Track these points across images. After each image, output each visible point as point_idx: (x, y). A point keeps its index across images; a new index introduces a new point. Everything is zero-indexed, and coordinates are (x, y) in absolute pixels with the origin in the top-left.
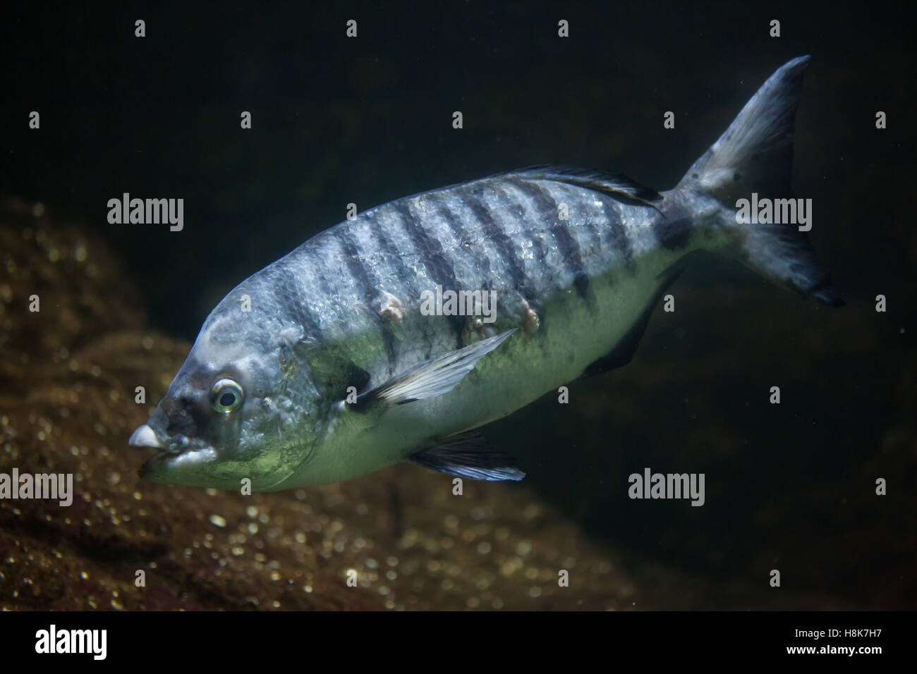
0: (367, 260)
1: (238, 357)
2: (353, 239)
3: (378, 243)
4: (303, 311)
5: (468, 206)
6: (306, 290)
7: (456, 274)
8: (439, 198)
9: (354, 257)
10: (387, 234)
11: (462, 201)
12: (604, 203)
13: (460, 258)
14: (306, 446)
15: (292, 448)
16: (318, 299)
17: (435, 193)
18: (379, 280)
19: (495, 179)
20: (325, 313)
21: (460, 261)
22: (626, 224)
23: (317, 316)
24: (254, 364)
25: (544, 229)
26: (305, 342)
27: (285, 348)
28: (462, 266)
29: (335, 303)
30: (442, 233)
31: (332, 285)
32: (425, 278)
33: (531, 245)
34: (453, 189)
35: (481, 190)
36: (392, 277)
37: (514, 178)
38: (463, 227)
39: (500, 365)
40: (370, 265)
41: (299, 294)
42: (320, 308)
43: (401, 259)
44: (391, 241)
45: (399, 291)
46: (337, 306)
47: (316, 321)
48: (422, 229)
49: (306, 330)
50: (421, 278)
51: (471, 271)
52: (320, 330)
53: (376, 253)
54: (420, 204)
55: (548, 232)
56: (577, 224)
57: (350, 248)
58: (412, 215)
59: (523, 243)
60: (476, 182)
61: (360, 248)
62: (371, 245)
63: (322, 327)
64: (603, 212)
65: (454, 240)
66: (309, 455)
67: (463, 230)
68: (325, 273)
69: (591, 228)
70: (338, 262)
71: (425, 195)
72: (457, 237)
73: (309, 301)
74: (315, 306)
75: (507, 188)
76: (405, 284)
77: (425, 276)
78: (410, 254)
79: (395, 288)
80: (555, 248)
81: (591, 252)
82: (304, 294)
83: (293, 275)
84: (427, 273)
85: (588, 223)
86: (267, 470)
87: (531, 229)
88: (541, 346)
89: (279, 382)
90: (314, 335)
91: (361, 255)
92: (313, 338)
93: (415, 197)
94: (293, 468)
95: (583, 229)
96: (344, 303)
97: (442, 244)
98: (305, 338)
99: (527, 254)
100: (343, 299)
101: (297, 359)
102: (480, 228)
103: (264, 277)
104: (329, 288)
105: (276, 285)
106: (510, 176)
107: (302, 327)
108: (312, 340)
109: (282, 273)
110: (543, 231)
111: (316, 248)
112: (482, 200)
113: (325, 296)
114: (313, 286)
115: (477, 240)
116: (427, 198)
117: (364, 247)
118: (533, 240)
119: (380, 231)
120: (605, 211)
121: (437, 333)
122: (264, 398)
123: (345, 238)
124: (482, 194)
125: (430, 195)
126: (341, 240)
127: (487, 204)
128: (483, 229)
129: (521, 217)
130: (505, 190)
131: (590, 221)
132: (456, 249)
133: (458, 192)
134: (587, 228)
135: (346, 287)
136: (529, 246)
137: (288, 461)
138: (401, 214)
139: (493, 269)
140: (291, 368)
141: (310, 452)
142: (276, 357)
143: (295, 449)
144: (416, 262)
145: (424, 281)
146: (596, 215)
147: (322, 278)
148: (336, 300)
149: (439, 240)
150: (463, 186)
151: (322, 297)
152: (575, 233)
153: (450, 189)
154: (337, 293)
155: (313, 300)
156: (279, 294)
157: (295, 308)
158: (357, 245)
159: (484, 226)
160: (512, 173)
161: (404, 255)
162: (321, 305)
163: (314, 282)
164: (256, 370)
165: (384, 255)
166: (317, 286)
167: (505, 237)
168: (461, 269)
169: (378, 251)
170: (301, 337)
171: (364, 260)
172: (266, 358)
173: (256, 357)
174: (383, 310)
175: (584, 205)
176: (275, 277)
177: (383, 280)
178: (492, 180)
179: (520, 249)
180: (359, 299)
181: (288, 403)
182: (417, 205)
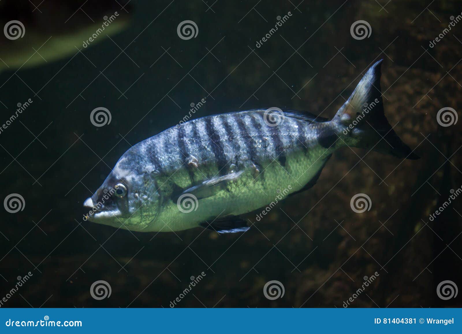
0: (187, 141)
1: (127, 175)
2: (184, 131)
3: (193, 134)
4: (156, 160)
5: (236, 122)
6: (159, 151)
7: (224, 151)
8: (225, 117)
9: (182, 139)
10: (198, 130)
11: (234, 120)
12: (299, 126)
13: (227, 144)
14: (153, 215)
15: (146, 216)
16: (162, 155)
17: (224, 115)
18: (190, 150)
19: (252, 111)
20: (165, 161)
21: (227, 145)
22: (306, 136)
23: (161, 162)
24: (133, 179)
25: (268, 135)
26: (155, 172)
27: (147, 174)
28: (228, 148)
29: (169, 158)
30: (221, 132)
31: (169, 150)
32: (210, 151)
33: (261, 142)
34: (232, 114)
35: (244, 116)
36: (195, 149)
37: (260, 112)
38: (231, 131)
39: (243, 191)
40: (187, 143)
41: (156, 152)
42: (163, 159)
43: (201, 142)
44: (199, 134)
45: (198, 156)
46: (170, 159)
47: (160, 164)
48: (213, 130)
49: (156, 168)
50: (208, 151)
51: (231, 150)
52: (161, 168)
53: (191, 139)
54: (216, 119)
55: (270, 137)
56: (284, 135)
57: (181, 135)
58: (211, 124)
59: (257, 141)
60: (243, 112)
61: (185, 136)
62: (190, 135)
63: (163, 167)
64: (297, 130)
65: (226, 136)
66: (153, 220)
67: (231, 132)
68: (168, 145)
69: (290, 137)
70: (175, 140)
71: (219, 116)
72: (228, 135)
73: (159, 155)
74: (161, 158)
75: (256, 116)
76: (201, 153)
77: (210, 150)
78: (206, 140)
79: (196, 154)
80: (272, 144)
81: (289, 147)
82: (158, 152)
83: (155, 144)
84: (211, 149)
85: (289, 135)
86: (135, 223)
87: (263, 135)
88: (263, 185)
89: (142, 188)
90: (159, 170)
91: (185, 139)
92: (158, 171)
93: (215, 116)
94: (147, 224)
95: (287, 137)
96: (173, 158)
97: (220, 137)
98: (155, 171)
99: (259, 146)
100: (173, 156)
101: (151, 179)
102: (239, 132)
103: (144, 143)
104: (168, 151)
105: (147, 147)
106: (259, 111)
107: (154, 166)
108: (158, 172)
109: (151, 142)
110: (267, 136)
111: (168, 133)
112: (244, 120)
113: (166, 154)
114: (162, 149)
115: (236, 137)
116: (220, 117)
117: (187, 135)
118: (262, 139)
119: (196, 129)
120: (298, 130)
121: (214, 175)
122: (135, 193)
123: (180, 131)
124: (244, 117)
125: (222, 116)
126: (179, 131)
127: (245, 122)
128: (240, 133)
129: (259, 129)
130: (255, 117)
131: (290, 134)
132: (226, 140)
133: (234, 116)
134: (288, 137)
135: (175, 151)
136: (260, 142)
137: (144, 221)
138: (206, 123)
139: (241, 150)
140: (148, 182)
141: (154, 218)
142: (142, 177)
143: (147, 216)
144: (207, 144)
145: (210, 152)
146: (294, 131)
147: (166, 147)
148: (170, 156)
149: (220, 136)
150: (237, 113)
151: (165, 154)
152: (282, 138)
153: (231, 114)
154: (171, 154)
155: (161, 155)
156: (148, 151)
157: (153, 158)
158: (184, 134)
159: (241, 132)
160: (260, 110)
161: (202, 141)
162: (163, 158)
163: (163, 148)
164: (133, 182)
165: (195, 139)
166: (163, 150)
167: (250, 137)
168: (227, 149)
169: (192, 138)
170: (153, 170)
171: (185, 141)
172: (138, 177)
173: (134, 176)
174: (189, 163)
175: (289, 127)
176: (148, 144)
177: (191, 150)
178: (250, 112)
179: (255, 143)
180: (180, 157)
181: (145, 197)
182: (215, 120)
